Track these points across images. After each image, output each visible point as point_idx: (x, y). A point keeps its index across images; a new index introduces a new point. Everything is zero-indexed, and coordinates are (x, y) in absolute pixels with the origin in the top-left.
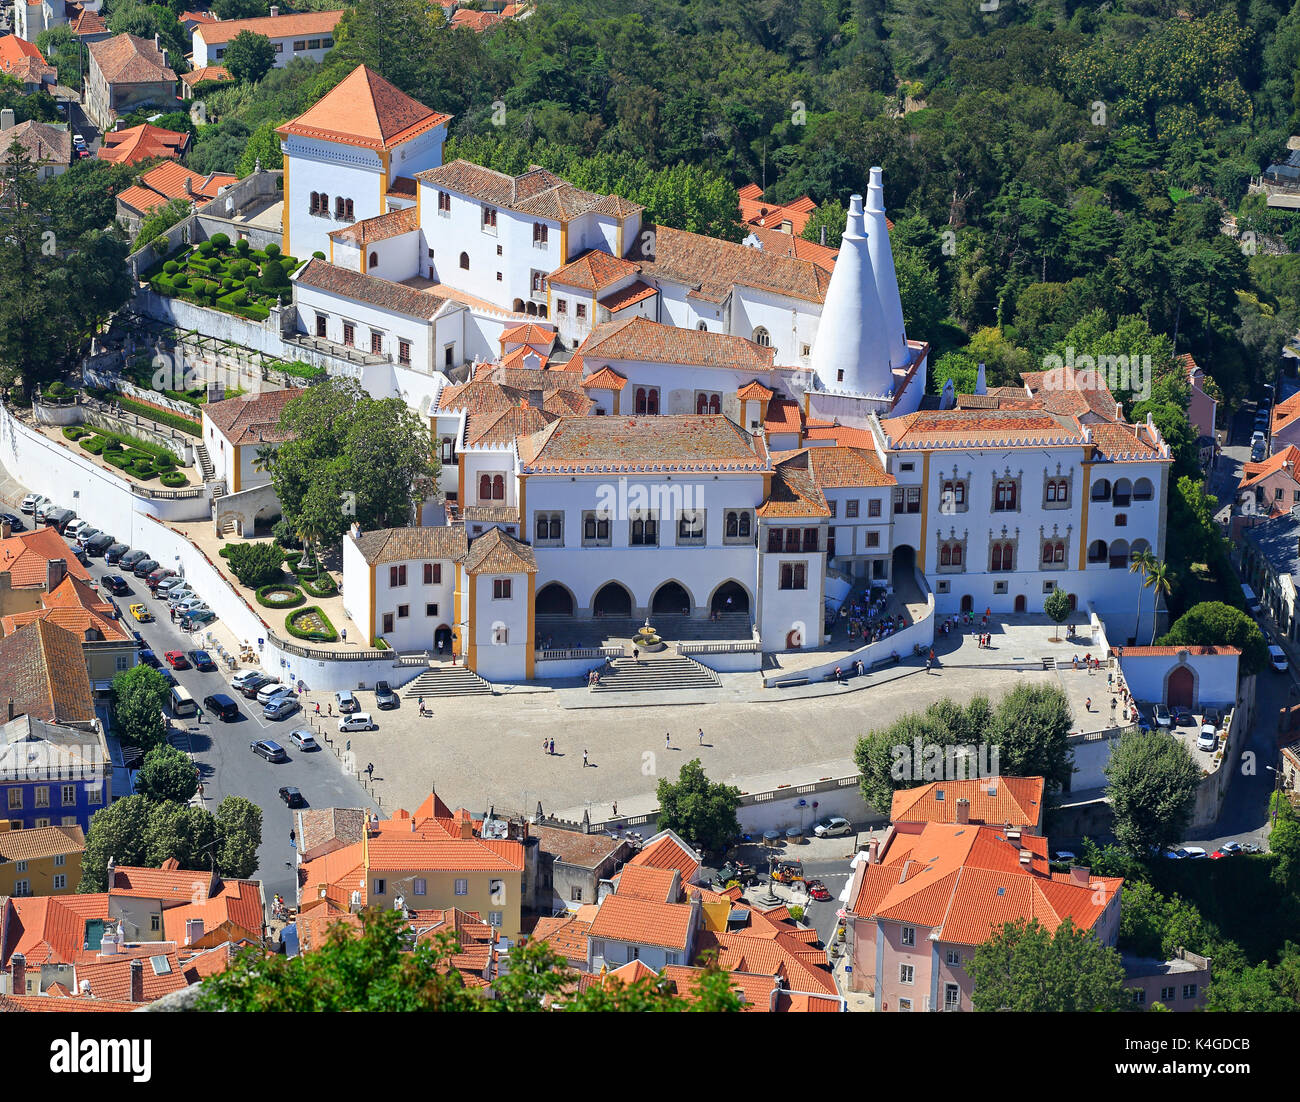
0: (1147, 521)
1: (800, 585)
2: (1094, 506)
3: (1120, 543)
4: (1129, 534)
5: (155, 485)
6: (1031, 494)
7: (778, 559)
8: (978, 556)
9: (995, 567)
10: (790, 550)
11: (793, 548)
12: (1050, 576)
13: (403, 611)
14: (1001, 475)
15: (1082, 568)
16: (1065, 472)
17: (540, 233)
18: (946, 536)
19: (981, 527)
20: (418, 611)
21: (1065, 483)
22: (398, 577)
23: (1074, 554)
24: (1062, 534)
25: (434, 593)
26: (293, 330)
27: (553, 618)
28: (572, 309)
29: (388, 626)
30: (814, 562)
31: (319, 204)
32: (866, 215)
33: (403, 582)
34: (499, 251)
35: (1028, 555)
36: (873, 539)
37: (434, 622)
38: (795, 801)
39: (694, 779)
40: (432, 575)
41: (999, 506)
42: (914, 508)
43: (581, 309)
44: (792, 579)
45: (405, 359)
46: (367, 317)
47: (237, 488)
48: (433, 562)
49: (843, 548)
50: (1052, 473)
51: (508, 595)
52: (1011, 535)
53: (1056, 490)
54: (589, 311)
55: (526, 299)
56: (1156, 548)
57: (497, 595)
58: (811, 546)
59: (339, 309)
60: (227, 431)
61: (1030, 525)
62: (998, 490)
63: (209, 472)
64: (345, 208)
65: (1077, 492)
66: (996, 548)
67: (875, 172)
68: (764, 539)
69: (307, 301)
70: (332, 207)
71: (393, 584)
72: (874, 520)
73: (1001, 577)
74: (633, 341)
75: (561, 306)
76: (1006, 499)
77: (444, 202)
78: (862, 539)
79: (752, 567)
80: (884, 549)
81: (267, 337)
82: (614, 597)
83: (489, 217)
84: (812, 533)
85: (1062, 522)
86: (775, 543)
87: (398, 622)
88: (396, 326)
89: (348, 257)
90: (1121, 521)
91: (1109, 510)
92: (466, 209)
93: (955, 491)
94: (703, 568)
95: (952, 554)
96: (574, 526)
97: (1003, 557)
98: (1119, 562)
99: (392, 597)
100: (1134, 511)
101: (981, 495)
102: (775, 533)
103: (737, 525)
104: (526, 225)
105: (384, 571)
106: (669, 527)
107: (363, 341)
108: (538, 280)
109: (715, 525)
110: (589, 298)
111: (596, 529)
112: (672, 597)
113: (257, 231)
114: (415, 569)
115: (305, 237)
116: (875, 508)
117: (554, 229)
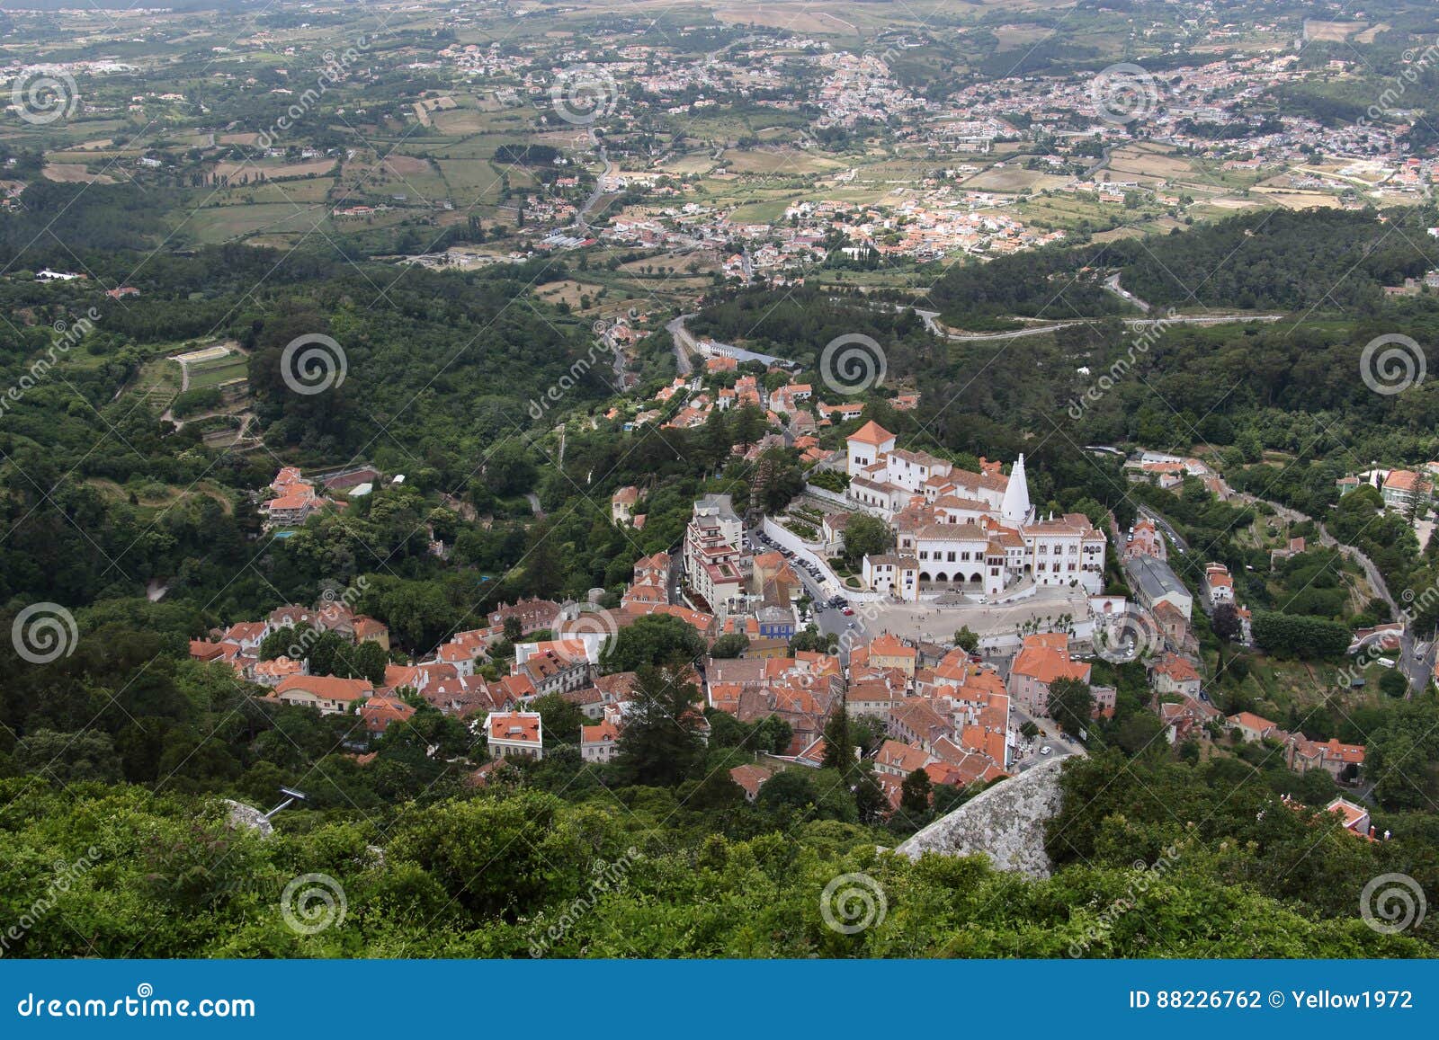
0: (1099, 559)
1: (997, 574)
2: (1084, 554)
3: (1091, 564)
4: (1094, 562)
5: (809, 540)
6: (1065, 550)
7: (990, 568)
8: (1049, 568)
9: (1054, 570)
10: (994, 564)
12: (1070, 573)
13: (880, 579)
14: (1057, 545)
15: (1080, 571)
16: (1075, 544)
17: (922, 470)
18: (1040, 562)
19: (1050, 559)
20: (885, 579)
21: (1075, 547)
22: (879, 569)
23: (1078, 567)
24: (1074, 561)
25: (889, 574)
26: (849, 497)
27: (924, 582)
28: (931, 492)
29: (876, 583)
30: (1001, 568)
31: (858, 460)
32: (1019, 468)
33: (881, 570)
34: (910, 474)
35: (1064, 568)
36: (1019, 562)
37: (889, 582)
39: (964, 629)
40: (889, 569)
41: (1056, 553)
42: (1031, 553)
43: (934, 492)
44: (995, 573)
45: (882, 505)
46: (871, 493)
47: (833, 541)
48: (889, 565)
49: (1010, 565)
50: (1072, 544)
51: (911, 575)
52: (1059, 562)
53: (1073, 549)
54: (936, 493)
55: (918, 489)
56: (1102, 566)
57: (908, 575)
58: (1001, 563)
59: (863, 490)
60: (831, 526)
61: (1064, 559)
62: (1056, 549)
63: (824, 537)
64: (865, 462)
65: (1079, 549)
66: (1055, 565)
67: (1021, 455)
68: (987, 561)
69: (854, 488)
70: (861, 461)
71: (878, 571)
72: (1019, 556)
73: (1056, 574)
74: (949, 502)
75: (928, 491)
76: (1058, 550)
77: (894, 461)
78: (1015, 562)
79: (984, 569)
80: (1022, 565)
81: (841, 498)
82: (942, 577)
83: (908, 465)
84: (1001, 560)
85: (1075, 559)
86: (990, 562)
87: (878, 582)
88: (879, 496)
89: (866, 475)
90: (1092, 558)
91: (1088, 555)
92: (901, 462)
93: (1043, 548)
94: (968, 569)
95: (1042, 567)
96: (931, 556)
97: (1057, 568)
98: (1091, 570)
99: (877, 575)
100: (1096, 555)
101: (1051, 550)
102: (990, 560)
103: (979, 557)
104: (919, 467)
105: (875, 568)
106: (958, 557)
107: (870, 500)
108: (922, 483)
109: (972, 556)
110: (935, 489)
111: (938, 556)
112: (959, 577)
113: (839, 466)
114: (884, 567)
115: (853, 470)
116: (1019, 553)
117: (926, 469)
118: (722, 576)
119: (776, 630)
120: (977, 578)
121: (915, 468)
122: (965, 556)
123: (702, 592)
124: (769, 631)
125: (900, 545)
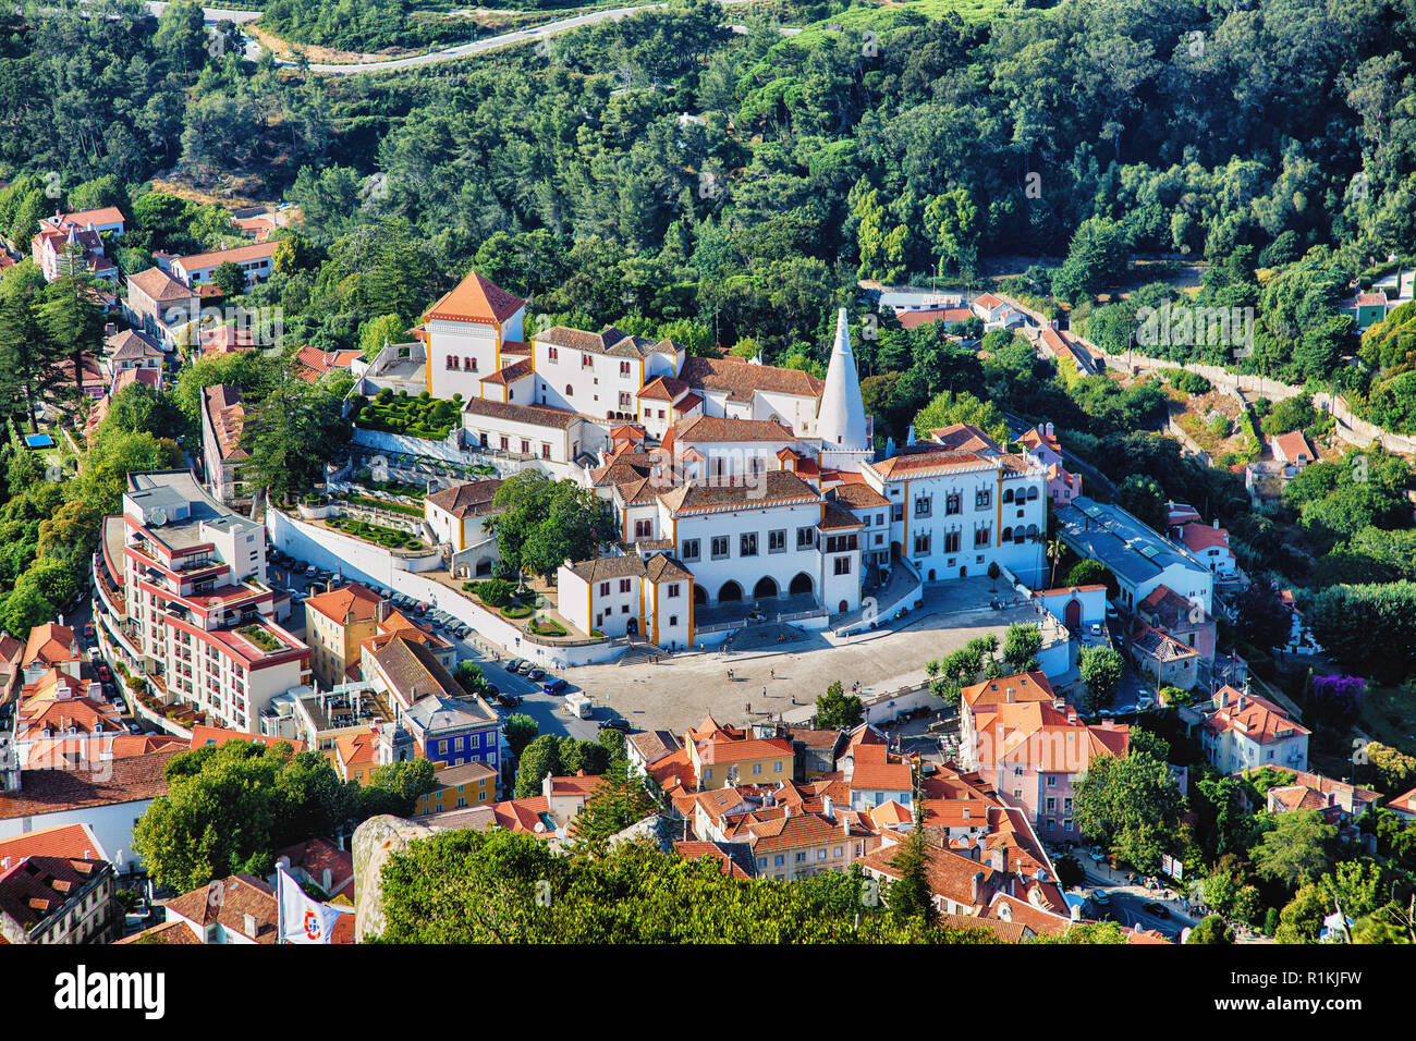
0: (1036, 512)
1: (846, 571)
2: (1005, 507)
3: (1020, 528)
4: (1025, 522)
5: (403, 551)
6: (968, 502)
7: (831, 557)
8: (938, 544)
9: (947, 550)
10: (840, 550)
11: (842, 549)
12: (980, 553)
13: (608, 611)
14: (950, 493)
15: (999, 545)
16: (988, 487)
17: (625, 368)
18: (919, 534)
19: (938, 524)
20: (616, 610)
21: (987, 493)
22: (605, 590)
23: (994, 536)
24: (987, 526)
25: (627, 598)
26: (465, 446)
27: (701, 606)
28: (655, 414)
29: (600, 622)
30: (855, 556)
31: (452, 363)
33: (608, 593)
34: (596, 381)
35: (967, 540)
36: (879, 539)
37: (627, 616)
38: (888, 703)
40: (625, 587)
41: (949, 512)
42: (899, 518)
43: (661, 414)
44: (842, 568)
45: (547, 455)
46: (517, 430)
47: (462, 548)
48: (625, 578)
49: (864, 547)
50: (980, 489)
51: (677, 594)
52: (957, 530)
53: (983, 498)
54: (667, 414)
55: (616, 410)
56: (1041, 529)
57: (671, 595)
58: (853, 546)
59: (495, 428)
60: (449, 511)
61: (967, 522)
62: (948, 502)
63: (436, 539)
64: (471, 365)
65: (995, 498)
66: (948, 537)
68: (824, 544)
69: (473, 423)
70: (462, 364)
71: (602, 595)
72: (881, 527)
73: (951, 555)
74: (705, 430)
75: (648, 412)
76: (954, 505)
77: (553, 354)
78: (873, 540)
79: (815, 563)
80: (886, 545)
82: (731, 590)
83: (587, 362)
84: (853, 537)
85: (987, 518)
86: (831, 546)
87: (605, 619)
88: (538, 434)
89: (496, 393)
90: (1020, 514)
91: (1013, 508)
92: (570, 356)
93: (924, 506)
94: (782, 568)
95: (923, 544)
96: (706, 549)
97: (952, 543)
98: (1020, 540)
99: (602, 604)
100: (1029, 506)
101: (939, 506)
102: (831, 540)
103: (805, 537)
104: (617, 361)
105: (597, 587)
106: (763, 543)
107: (515, 447)
108: (624, 398)
109: (792, 539)
110: (666, 406)
111: (720, 547)
112: (766, 586)
113: (408, 383)
114: (615, 584)
115: (445, 386)
116: (880, 520)
117: (635, 365)
118: (259, 653)
119: (459, 744)
120: (802, 583)
121: (607, 364)
122: (777, 541)
123: (199, 697)
124: (444, 746)
125: (630, 535)
